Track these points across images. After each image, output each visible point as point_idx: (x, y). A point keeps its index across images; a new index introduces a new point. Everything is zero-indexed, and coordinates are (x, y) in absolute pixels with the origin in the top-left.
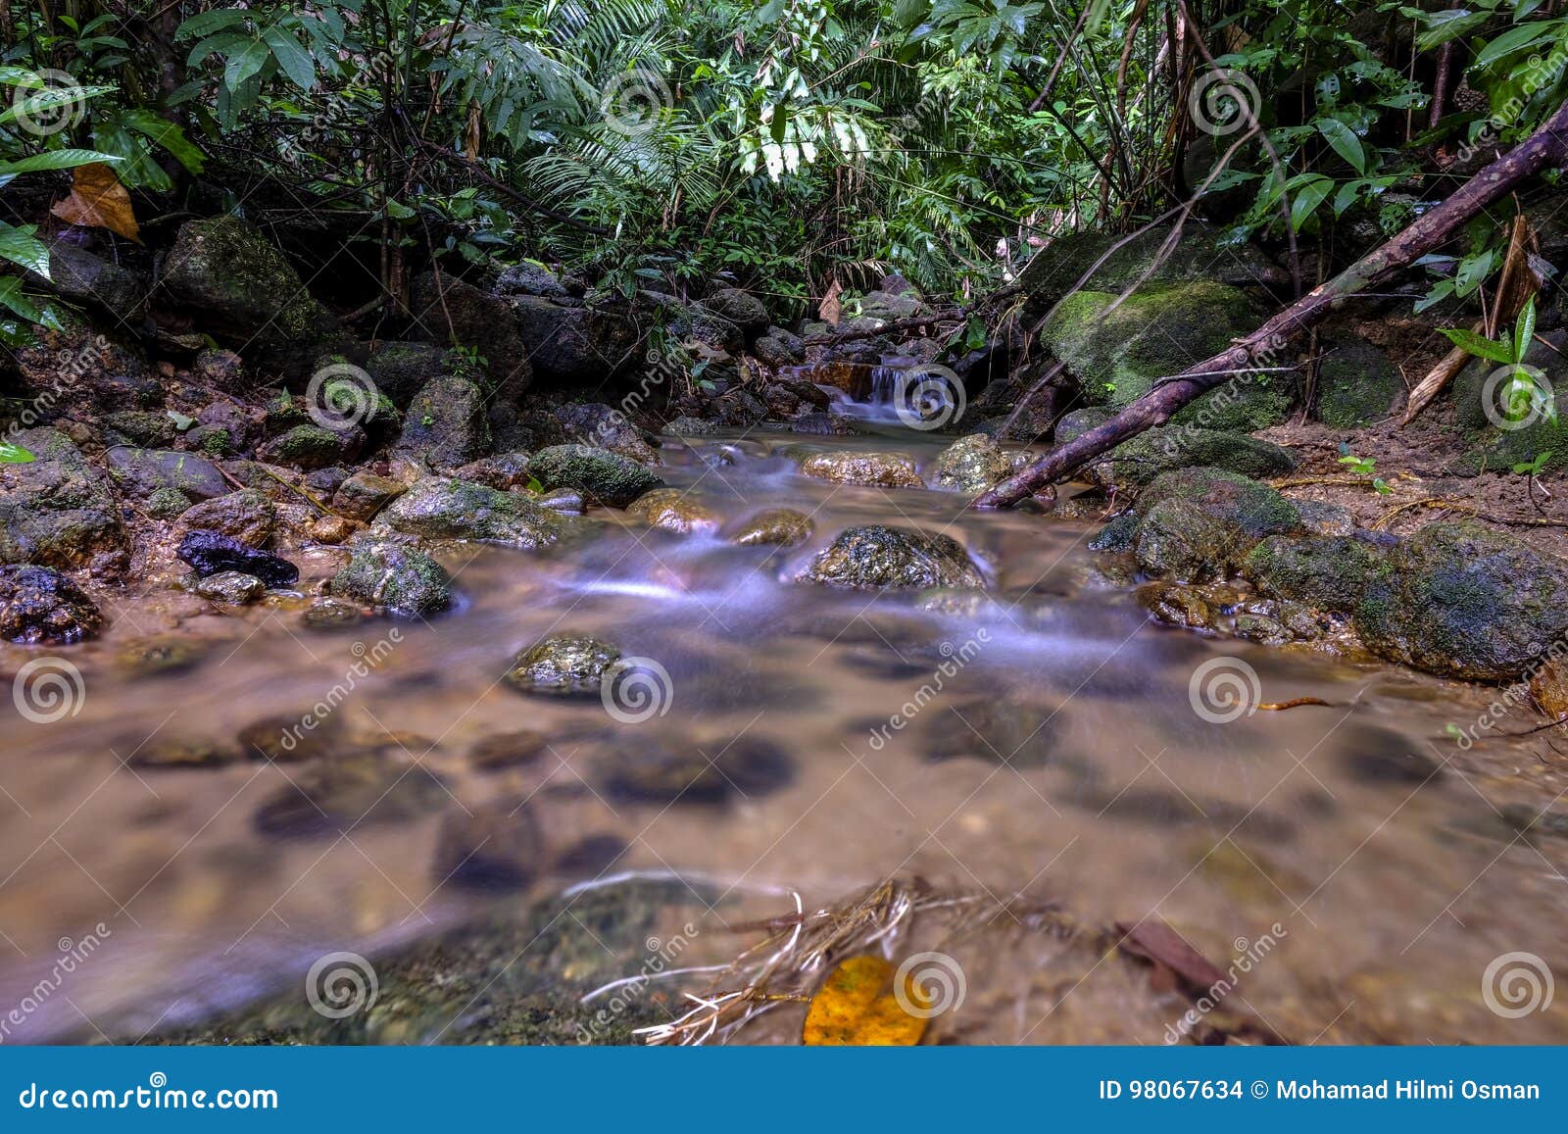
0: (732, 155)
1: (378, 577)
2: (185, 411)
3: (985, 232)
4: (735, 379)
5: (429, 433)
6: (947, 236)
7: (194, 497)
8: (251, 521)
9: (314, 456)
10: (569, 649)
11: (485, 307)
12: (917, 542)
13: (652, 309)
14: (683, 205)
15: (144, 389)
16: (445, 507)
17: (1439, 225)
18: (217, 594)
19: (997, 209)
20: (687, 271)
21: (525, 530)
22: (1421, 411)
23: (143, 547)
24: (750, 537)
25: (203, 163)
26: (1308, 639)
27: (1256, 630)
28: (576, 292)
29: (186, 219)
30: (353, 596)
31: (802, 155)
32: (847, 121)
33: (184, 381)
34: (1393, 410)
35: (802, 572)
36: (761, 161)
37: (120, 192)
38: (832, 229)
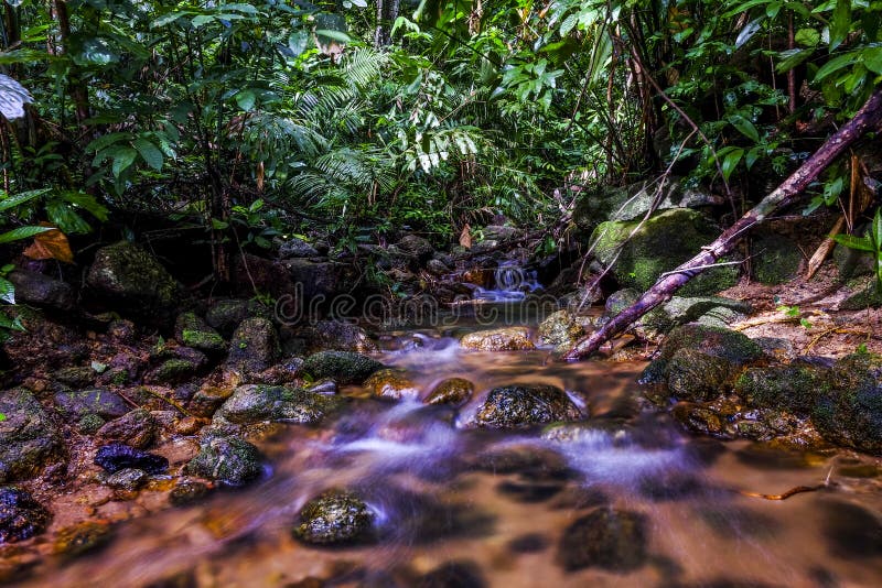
0: (402, 161)
1: (215, 462)
2: (102, 360)
3: (546, 185)
4: (417, 289)
5: (245, 353)
6: (525, 188)
7: (106, 417)
8: (140, 429)
9: (177, 378)
10: (334, 507)
11: (274, 270)
12: (536, 393)
13: (367, 256)
14: (378, 190)
15: (77, 352)
16: (255, 403)
17: (812, 171)
18: (119, 486)
19: (550, 171)
20: (384, 229)
21: (303, 411)
22: (817, 269)
23: (76, 454)
24: (436, 399)
25: (108, 215)
26: (786, 434)
27: (751, 431)
28: (323, 251)
29: (100, 247)
30: (201, 475)
31: (440, 156)
32: (462, 136)
33: (101, 341)
34: (800, 271)
35: (470, 420)
36: (418, 162)
37: (62, 237)
38: (462, 192)
